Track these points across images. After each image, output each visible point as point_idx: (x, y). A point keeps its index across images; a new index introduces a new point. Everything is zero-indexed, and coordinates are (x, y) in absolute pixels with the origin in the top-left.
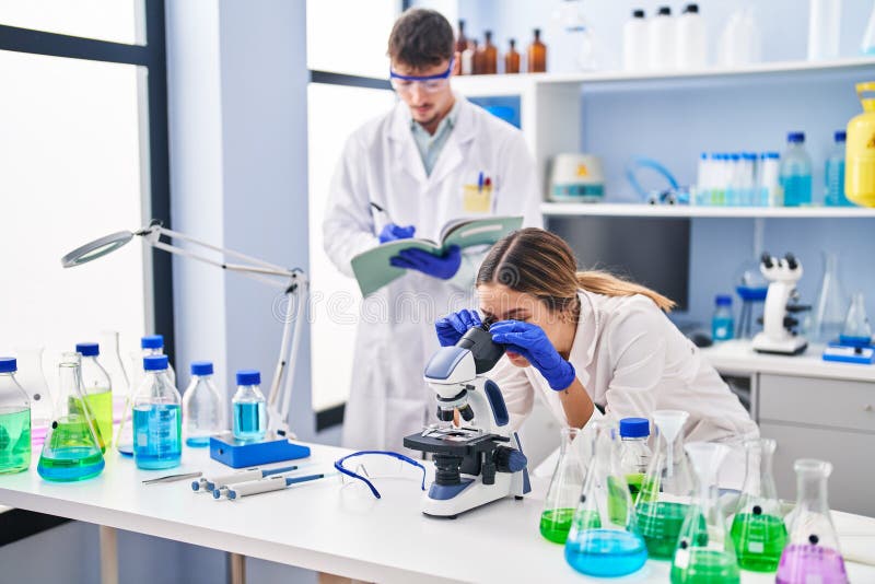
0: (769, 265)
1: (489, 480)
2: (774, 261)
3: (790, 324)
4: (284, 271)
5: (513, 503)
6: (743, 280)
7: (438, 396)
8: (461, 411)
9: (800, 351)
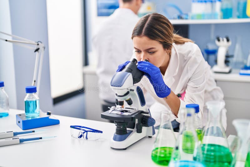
0: (219, 40)
1: (139, 131)
2: (221, 39)
3: (227, 62)
4: (34, 42)
5: (148, 139)
6: (207, 46)
7: (116, 94)
8: (127, 101)
9: (230, 72)
